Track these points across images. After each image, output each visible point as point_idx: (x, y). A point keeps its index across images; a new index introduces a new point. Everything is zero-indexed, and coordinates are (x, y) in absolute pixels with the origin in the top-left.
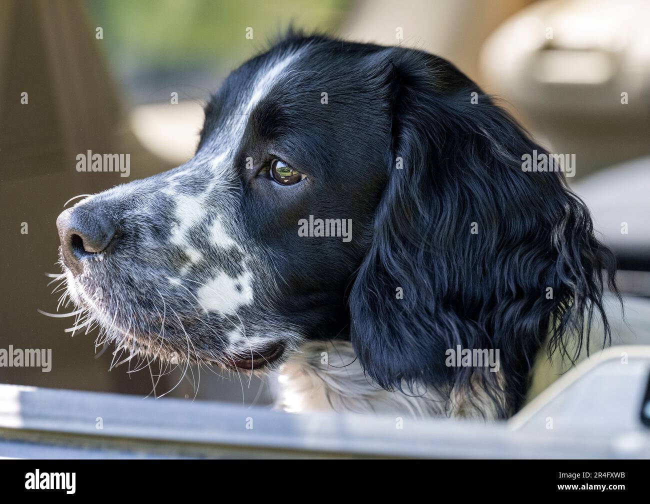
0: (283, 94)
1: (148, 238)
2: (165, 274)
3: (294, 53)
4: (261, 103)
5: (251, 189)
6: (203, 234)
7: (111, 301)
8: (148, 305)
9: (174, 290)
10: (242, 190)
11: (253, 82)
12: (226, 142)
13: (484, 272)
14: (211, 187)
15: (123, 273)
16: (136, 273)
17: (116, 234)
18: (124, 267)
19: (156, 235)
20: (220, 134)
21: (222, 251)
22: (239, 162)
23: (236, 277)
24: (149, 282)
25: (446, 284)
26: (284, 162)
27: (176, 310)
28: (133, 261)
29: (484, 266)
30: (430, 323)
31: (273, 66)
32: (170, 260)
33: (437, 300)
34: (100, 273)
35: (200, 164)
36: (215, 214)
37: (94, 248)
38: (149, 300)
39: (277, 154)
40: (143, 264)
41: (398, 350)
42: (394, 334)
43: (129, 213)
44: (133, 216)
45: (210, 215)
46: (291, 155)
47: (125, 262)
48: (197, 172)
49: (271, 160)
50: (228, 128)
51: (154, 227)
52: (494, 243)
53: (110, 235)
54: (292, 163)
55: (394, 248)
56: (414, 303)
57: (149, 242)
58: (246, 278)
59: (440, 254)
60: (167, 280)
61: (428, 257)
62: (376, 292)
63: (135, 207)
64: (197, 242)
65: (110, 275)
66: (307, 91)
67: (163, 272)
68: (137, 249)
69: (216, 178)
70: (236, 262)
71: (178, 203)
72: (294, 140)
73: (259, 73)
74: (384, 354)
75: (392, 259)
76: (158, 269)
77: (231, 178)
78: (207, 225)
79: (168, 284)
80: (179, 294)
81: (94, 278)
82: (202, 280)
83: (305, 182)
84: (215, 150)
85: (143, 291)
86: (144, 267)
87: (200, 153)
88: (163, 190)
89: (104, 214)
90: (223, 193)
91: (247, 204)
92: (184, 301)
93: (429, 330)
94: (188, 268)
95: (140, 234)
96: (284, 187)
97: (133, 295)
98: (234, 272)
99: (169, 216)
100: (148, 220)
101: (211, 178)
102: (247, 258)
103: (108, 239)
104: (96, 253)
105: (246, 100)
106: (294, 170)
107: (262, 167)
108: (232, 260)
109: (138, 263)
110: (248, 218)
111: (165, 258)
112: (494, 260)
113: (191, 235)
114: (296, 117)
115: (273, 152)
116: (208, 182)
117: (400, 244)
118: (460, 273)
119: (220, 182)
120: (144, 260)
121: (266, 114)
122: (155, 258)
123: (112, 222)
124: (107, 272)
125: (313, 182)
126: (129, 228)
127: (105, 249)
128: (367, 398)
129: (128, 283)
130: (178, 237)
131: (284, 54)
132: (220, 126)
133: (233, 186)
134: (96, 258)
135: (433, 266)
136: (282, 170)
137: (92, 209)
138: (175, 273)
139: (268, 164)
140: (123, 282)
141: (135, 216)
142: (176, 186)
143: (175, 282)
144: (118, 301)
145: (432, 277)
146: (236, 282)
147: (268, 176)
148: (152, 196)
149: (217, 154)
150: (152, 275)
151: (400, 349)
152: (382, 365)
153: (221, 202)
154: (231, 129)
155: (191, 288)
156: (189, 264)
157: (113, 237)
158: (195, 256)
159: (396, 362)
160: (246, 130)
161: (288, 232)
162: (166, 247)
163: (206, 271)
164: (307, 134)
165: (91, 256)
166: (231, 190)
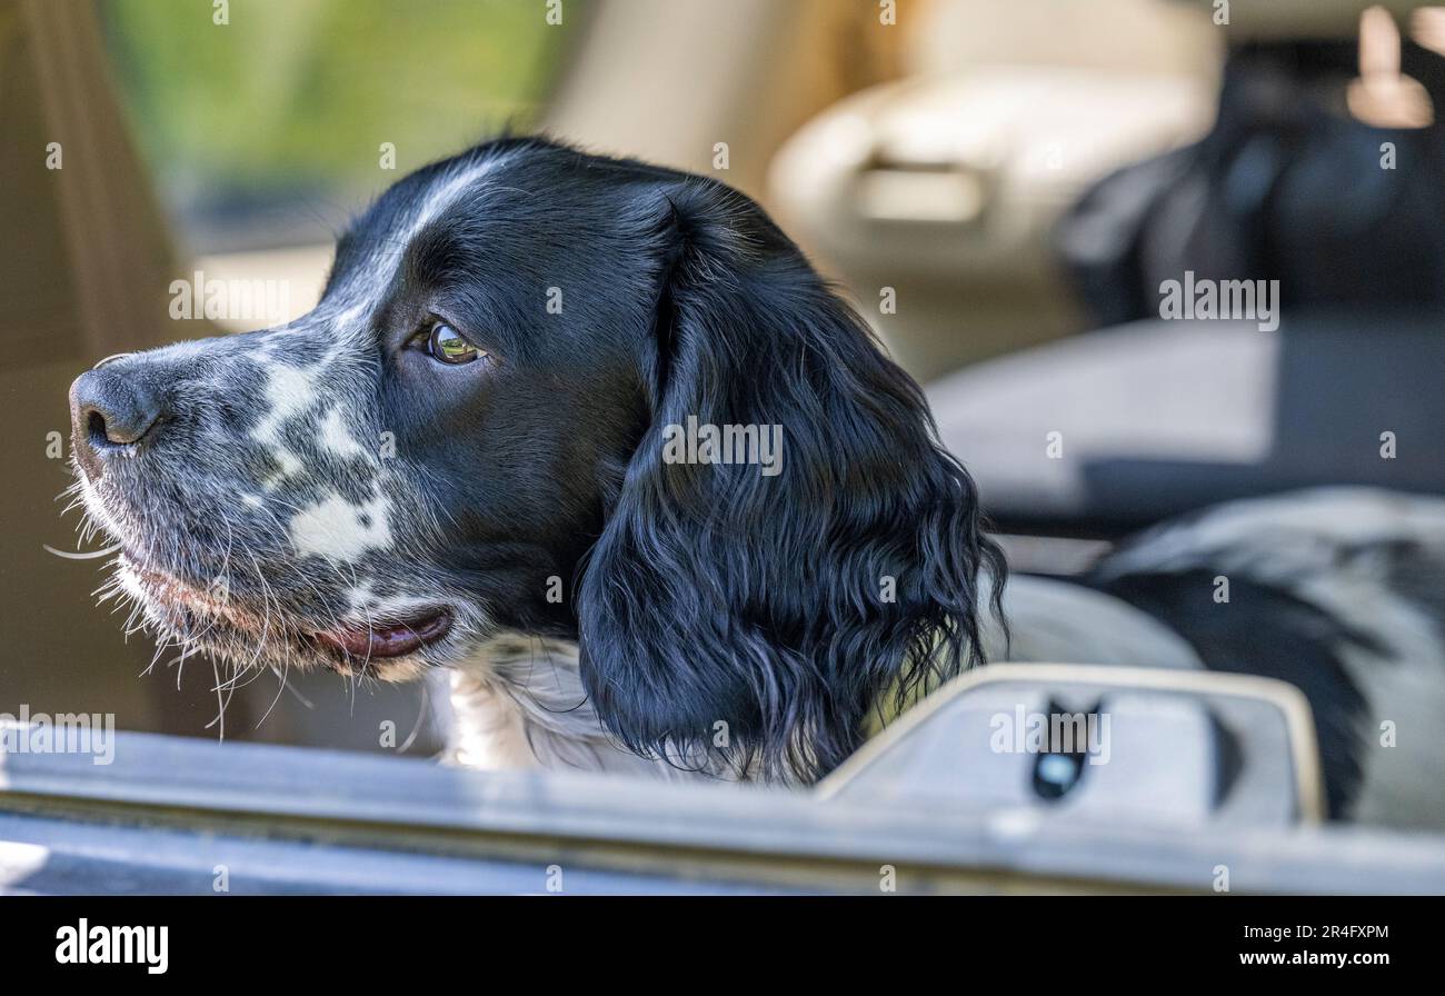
0: (465, 217)
1: (213, 426)
2: (236, 488)
3: (497, 158)
4: (427, 228)
5: (396, 368)
6: (308, 430)
7: (145, 525)
8: (206, 536)
9: (250, 515)
10: (380, 366)
11: (422, 196)
12: (367, 290)
13: (807, 575)
14: (329, 357)
15: (166, 479)
16: (188, 482)
17: (160, 416)
18: (169, 470)
19: (228, 424)
20: (360, 277)
21: (337, 461)
22: (382, 321)
23: (360, 503)
24: (211, 499)
25: (747, 587)
26: (453, 328)
27: (251, 547)
28: (185, 460)
29: (806, 564)
30: (722, 651)
31: (460, 173)
32: (247, 466)
33: (732, 612)
34: (129, 478)
35: (319, 320)
36: (333, 402)
37: (123, 435)
38: (207, 528)
39: (443, 313)
40: (201, 467)
41: (665, 692)
42: (659, 661)
43: (186, 383)
44: (192, 389)
45: (324, 401)
46: (466, 317)
47: (171, 462)
48: (311, 331)
49: (431, 324)
50: (372, 267)
51: (226, 408)
52: (824, 528)
53: (151, 416)
54: (465, 331)
55: (661, 525)
56: (695, 616)
57: (215, 433)
58: (379, 508)
59: (738, 541)
60: (239, 496)
61: (717, 541)
62: (626, 588)
63: (198, 376)
64: (295, 442)
65: (145, 481)
66: (506, 220)
67: (234, 484)
68: (194, 442)
69: (340, 343)
70: (361, 480)
71: (272, 376)
72: (475, 292)
73: (435, 183)
74: (640, 698)
75: (656, 542)
76: (225, 479)
77: (365, 345)
78: (316, 418)
79: (239, 504)
80: (257, 521)
81: (118, 485)
82: (299, 504)
83: (485, 362)
84: (347, 302)
85: (197, 512)
86: (204, 474)
87: (323, 305)
88: (250, 354)
89: (145, 383)
90: (348, 369)
91: (389, 391)
92: (267, 535)
93: (721, 661)
94: (276, 483)
95: (201, 419)
96: (448, 368)
97: (180, 518)
98: (357, 495)
99: (254, 395)
100: (217, 397)
101: (333, 343)
102: (382, 476)
103: (146, 424)
104: (125, 444)
105: (407, 225)
106: (469, 342)
107: (417, 333)
108: (355, 477)
109: (192, 466)
110: (387, 413)
111: (239, 460)
112: (822, 555)
113: (287, 429)
114: (481, 256)
115: (434, 309)
116: (326, 349)
117: (672, 518)
118: (768, 572)
119: (345, 350)
120: (204, 461)
121: (432, 245)
122: (222, 458)
123: (156, 395)
124: (140, 476)
125: (500, 364)
126: (183, 407)
127: (140, 438)
128: (590, 742)
129: (173, 497)
130: (265, 432)
131: (480, 158)
132: (360, 264)
133: (365, 358)
134: (123, 451)
135: (725, 558)
136: (449, 344)
137: (128, 374)
138: (255, 486)
139: (427, 329)
140: (164, 495)
141: (196, 390)
142: (273, 350)
143: (252, 501)
144: (156, 527)
145: (724, 576)
146: (360, 510)
147: (424, 350)
148: (230, 362)
149: (350, 307)
150: (215, 486)
151: (668, 687)
152: (634, 713)
153: (343, 383)
154: (376, 270)
155: (279, 513)
156: (278, 475)
157: (156, 421)
158: (291, 464)
159: (660, 708)
160: (398, 270)
161: (456, 441)
162: (241, 443)
163: (308, 490)
164: (499, 285)
165: (116, 449)
166: (362, 364)
